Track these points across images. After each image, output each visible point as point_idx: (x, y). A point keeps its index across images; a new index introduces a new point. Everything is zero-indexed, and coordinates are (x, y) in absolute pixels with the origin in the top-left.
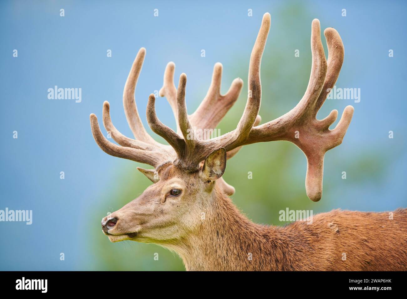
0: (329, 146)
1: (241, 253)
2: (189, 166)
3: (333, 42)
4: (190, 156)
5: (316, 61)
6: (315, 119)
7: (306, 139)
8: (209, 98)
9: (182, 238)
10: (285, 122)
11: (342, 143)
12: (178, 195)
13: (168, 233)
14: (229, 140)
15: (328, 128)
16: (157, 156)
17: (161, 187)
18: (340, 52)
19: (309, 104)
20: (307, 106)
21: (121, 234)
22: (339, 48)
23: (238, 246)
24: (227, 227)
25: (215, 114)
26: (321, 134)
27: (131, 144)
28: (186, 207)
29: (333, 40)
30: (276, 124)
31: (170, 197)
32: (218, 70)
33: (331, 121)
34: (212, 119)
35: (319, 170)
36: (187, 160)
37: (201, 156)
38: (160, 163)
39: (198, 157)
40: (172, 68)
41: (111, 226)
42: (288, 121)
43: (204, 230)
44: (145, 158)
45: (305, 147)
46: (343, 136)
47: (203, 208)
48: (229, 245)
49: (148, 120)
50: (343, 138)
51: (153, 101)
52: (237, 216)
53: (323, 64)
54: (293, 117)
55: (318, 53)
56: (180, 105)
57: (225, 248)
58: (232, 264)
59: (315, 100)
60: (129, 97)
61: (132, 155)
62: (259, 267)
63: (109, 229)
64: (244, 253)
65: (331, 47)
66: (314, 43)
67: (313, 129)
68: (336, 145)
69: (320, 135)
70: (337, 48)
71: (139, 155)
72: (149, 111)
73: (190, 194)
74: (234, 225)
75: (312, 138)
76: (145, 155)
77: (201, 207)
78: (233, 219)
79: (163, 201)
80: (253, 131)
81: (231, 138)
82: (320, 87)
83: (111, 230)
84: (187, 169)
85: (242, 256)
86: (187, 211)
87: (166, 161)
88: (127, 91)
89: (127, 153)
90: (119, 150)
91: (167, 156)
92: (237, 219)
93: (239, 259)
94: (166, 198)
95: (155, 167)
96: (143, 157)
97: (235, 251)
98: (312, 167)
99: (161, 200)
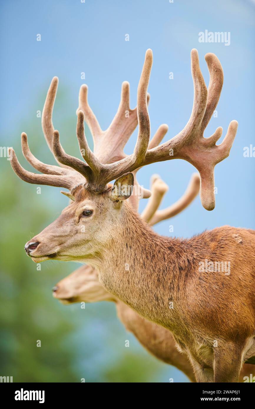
0: (218, 160)
1: (146, 262)
2: (97, 189)
3: (212, 66)
4: (97, 180)
5: (196, 87)
6: (202, 137)
7: (196, 156)
8: (119, 114)
9: (97, 253)
10: (176, 143)
11: (229, 155)
12: (89, 215)
13: (83, 250)
14: (129, 163)
15: (215, 144)
16: (71, 180)
17: (74, 209)
18: (219, 74)
19: (194, 126)
20: (193, 128)
21: (42, 256)
22: (218, 72)
23: (144, 256)
24: (135, 239)
25: (127, 128)
26: (210, 150)
27: (48, 170)
28: (97, 225)
29: (212, 64)
30: (168, 146)
31: (83, 217)
32: (125, 88)
33: (217, 137)
34: (124, 133)
35: (210, 183)
36: (95, 183)
37: (107, 179)
38: (74, 186)
39: (104, 179)
40: (85, 90)
41: (32, 249)
42: (178, 143)
43: (116, 243)
44: (60, 182)
45: (196, 163)
46: (230, 149)
47: (114, 224)
48: (137, 255)
49: (55, 154)
50: (229, 151)
51: (57, 136)
52: (144, 229)
53: (203, 89)
54: (182, 139)
55: (197, 80)
56: (80, 139)
57: (133, 258)
58: (138, 272)
59: (200, 121)
60: (46, 123)
61: (48, 181)
62: (163, 274)
63: (30, 252)
64: (149, 262)
65: (211, 71)
66: (194, 71)
67: (201, 147)
68: (224, 158)
69: (208, 151)
70: (216, 71)
71: (55, 181)
72: (55, 146)
73: (101, 213)
74: (141, 237)
75: (201, 155)
76: (60, 180)
77: (111, 224)
78: (141, 231)
79: (78, 222)
80: (148, 154)
81: (130, 161)
82: (203, 110)
83: (33, 252)
84: (96, 191)
85: (147, 265)
86: (98, 228)
87: (78, 184)
88: (45, 117)
89: (43, 180)
90: (36, 178)
91: (79, 178)
92: (145, 232)
93: (144, 267)
94: (79, 219)
95: (70, 190)
96: (58, 182)
97: (141, 260)
98: (204, 180)
99: (75, 221)
